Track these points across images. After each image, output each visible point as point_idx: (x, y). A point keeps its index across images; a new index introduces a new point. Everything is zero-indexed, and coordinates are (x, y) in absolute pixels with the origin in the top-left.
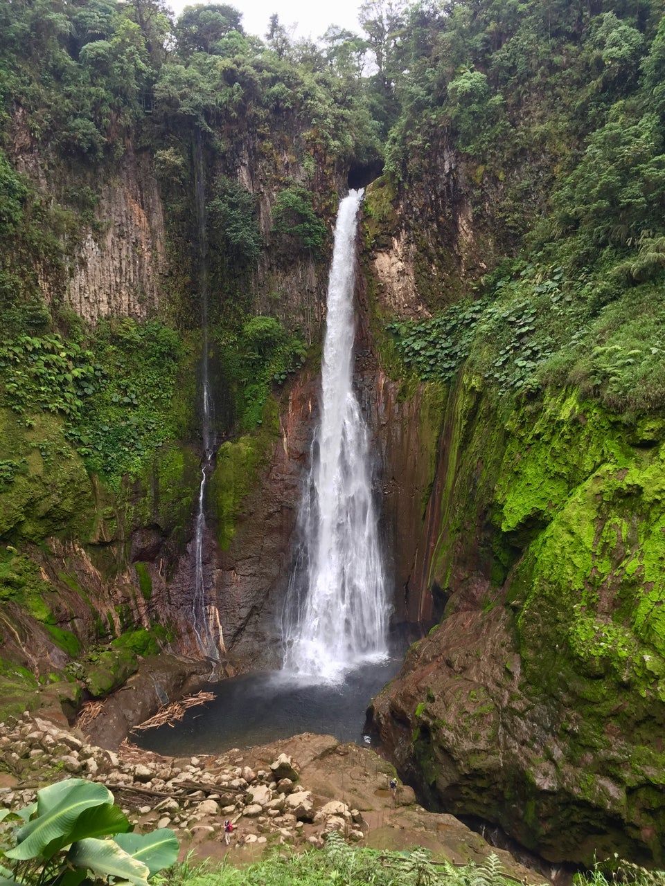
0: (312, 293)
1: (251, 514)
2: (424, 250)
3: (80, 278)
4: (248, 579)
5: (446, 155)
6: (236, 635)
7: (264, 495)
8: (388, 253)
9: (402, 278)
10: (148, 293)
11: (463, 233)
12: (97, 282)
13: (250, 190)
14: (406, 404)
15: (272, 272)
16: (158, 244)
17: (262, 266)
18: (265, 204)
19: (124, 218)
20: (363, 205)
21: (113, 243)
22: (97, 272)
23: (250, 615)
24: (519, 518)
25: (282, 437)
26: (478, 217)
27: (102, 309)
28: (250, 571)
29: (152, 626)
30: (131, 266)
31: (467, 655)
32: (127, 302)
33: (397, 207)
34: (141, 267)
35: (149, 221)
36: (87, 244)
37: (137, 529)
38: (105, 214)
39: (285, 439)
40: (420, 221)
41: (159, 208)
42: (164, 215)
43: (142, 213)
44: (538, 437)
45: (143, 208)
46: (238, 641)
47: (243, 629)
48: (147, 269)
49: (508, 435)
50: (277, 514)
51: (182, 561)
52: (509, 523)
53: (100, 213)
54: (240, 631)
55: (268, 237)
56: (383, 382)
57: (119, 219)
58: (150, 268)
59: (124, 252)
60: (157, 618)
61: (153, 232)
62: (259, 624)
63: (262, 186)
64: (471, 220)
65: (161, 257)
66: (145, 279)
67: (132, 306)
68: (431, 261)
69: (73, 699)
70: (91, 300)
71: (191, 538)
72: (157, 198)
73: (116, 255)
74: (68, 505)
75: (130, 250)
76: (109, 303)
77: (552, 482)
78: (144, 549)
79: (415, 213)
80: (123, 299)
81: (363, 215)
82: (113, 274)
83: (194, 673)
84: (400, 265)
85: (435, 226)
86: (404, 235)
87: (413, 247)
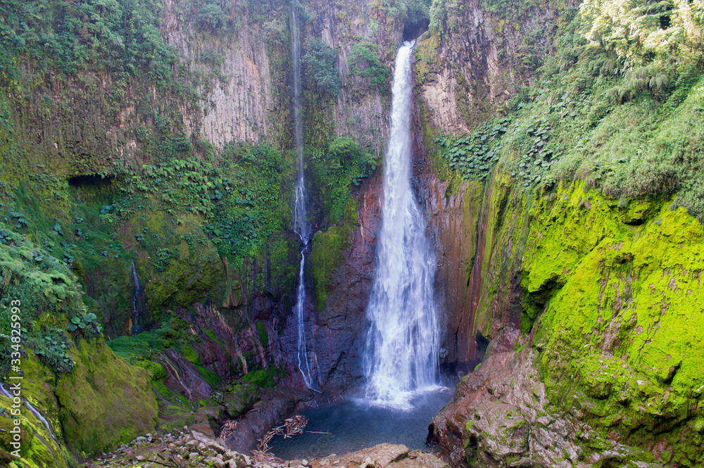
0: (379, 118)
1: (338, 284)
2: (462, 83)
3: (212, 116)
4: (338, 332)
5: (475, 13)
6: (330, 373)
7: (347, 269)
8: (435, 86)
9: (446, 104)
10: (259, 124)
11: (490, 69)
12: (224, 118)
13: (332, 46)
14: (452, 199)
15: (349, 104)
16: (266, 89)
17: (342, 100)
18: (342, 55)
19: (242, 71)
20: (415, 53)
21: (234, 90)
22: (224, 111)
23: (340, 359)
24: (542, 282)
25: (359, 226)
26: (502, 57)
27: (227, 137)
28: (339, 326)
29: (269, 367)
30: (247, 105)
31: (504, 385)
32: (244, 132)
33: (440, 52)
34: (254, 106)
35: (259, 72)
36: (216, 92)
37: (256, 296)
38: (228, 69)
39: (362, 228)
40: (458, 61)
41: (266, 62)
42: (270, 67)
43: (254, 67)
44: (554, 219)
45: (255, 64)
46: (332, 377)
47: (335, 369)
48: (259, 108)
49: (531, 219)
50: (357, 284)
51: (289, 319)
52: (534, 285)
53: (225, 68)
54: (333, 370)
55: (346, 78)
56: (434, 182)
57: (237, 73)
58: (260, 106)
59: (242, 96)
60: (273, 362)
61: (262, 80)
62: (346, 365)
63: (340, 42)
64: (497, 60)
65: (268, 98)
66: (257, 114)
67: (248, 134)
68: (467, 90)
69: (216, 418)
70: (220, 132)
71: (295, 302)
72: (264, 55)
73: (236, 99)
74: (206, 280)
75: (246, 94)
76: (232, 133)
77: (566, 253)
78: (261, 311)
79: (454, 56)
80: (242, 129)
81: (415, 60)
82: (234, 112)
83: (300, 400)
84: (444, 95)
85: (469, 65)
86: (446, 72)
87: (454, 81)
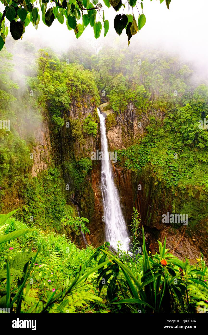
2: (124, 131)
3: (34, 165)
5: (131, 105)
8: (113, 131)
9: (117, 138)
10: (47, 159)
11: (135, 127)
13: (74, 118)
14: (124, 175)
16: (49, 143)
19: (40, 139)
35: (46, 136)
39: (95, 193)
40: (123, 123)
41: (48, 130)
42: (49, 132)
50: (99, 215)
56: (115, 168)
58: (47, 151)
59: (41, 150)
61: (47, 139)
63: (77, 116)
64: (137, 123)
65: (50, 147)
67: (44, 166)
68: (126, 134)
72: (47, 128)
73: (39, 152)
76: (39, 168)
79: (121, 121)
80: (42, 164)
81: (106, 122)
82: (39, 158)
84: (116, 135)
85: (127, 124)
86: (118, 127)
87: (120, 130)
